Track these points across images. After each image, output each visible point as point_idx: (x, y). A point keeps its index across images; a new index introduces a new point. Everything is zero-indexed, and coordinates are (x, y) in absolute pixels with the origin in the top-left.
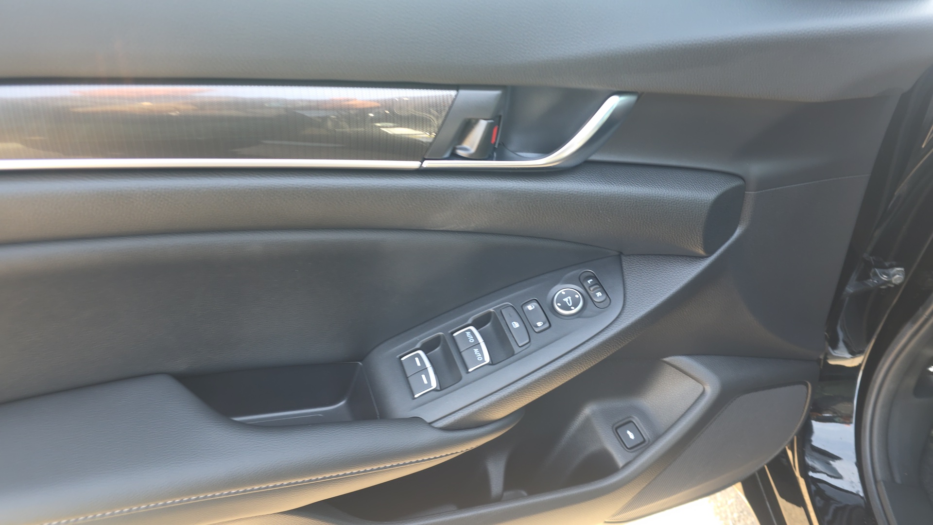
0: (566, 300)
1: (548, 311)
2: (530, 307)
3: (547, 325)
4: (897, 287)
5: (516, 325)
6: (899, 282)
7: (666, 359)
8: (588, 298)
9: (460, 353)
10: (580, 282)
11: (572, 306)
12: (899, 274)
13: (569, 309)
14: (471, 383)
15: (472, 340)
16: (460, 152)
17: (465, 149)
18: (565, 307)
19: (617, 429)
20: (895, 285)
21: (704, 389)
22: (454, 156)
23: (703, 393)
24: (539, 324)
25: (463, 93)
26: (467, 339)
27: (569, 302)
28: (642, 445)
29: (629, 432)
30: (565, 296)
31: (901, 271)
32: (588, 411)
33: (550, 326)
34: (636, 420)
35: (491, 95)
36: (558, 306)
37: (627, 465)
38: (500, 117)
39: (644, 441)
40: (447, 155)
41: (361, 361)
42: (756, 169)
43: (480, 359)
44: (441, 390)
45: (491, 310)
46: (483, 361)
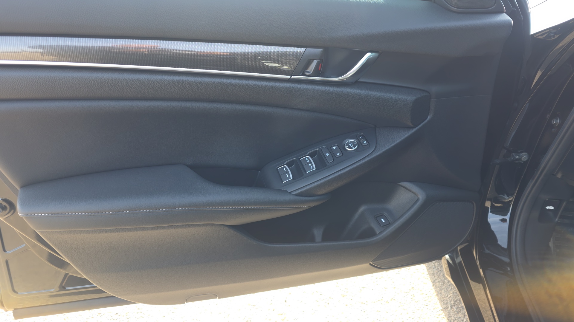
0: (350, 145)
1: (342, 149)
2: (334, 148)
3: (341, 154)
4: (525, 162)
5: (328, 155)
6: (525, 160)
7: (400, 184)
8: (360, 144)
9: (303, 166)
10: (356, 138)
11: (353, 147)
12: (525, 156)
13: (352, 148)
14: (307, 177)
15: (308, 161)
16: (306, 73)
17: (308, 72)
18: (350, 147)
19: (376, 218)
20: (524, 162)
21: (418, 197)
22: (304, 75)
23: (418, 200)
24: (338, 154)
25: (309, 50)
26: (307, 161)
27: (351, 145)
28: (388, 224)
29: (382, 219)
30: (350, 143)
31: (526, 154)
32: (362, 209)
33: (343, 155)
34: (386, 214)
35: (319, 50)
36: (347, 147)
37: (380, 233)
38: (323, 59)
39: (390, 223)
40: (301, 74)
41: (260, 170)
42: (434, 89)
43: (311, 168)
44: (294, 180)
45: (317, 149)
46: (313, 169)
